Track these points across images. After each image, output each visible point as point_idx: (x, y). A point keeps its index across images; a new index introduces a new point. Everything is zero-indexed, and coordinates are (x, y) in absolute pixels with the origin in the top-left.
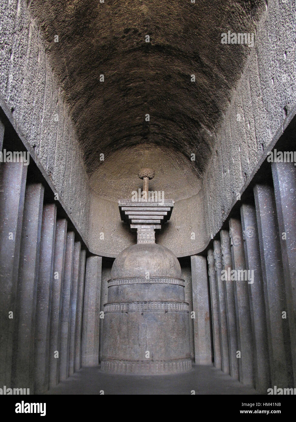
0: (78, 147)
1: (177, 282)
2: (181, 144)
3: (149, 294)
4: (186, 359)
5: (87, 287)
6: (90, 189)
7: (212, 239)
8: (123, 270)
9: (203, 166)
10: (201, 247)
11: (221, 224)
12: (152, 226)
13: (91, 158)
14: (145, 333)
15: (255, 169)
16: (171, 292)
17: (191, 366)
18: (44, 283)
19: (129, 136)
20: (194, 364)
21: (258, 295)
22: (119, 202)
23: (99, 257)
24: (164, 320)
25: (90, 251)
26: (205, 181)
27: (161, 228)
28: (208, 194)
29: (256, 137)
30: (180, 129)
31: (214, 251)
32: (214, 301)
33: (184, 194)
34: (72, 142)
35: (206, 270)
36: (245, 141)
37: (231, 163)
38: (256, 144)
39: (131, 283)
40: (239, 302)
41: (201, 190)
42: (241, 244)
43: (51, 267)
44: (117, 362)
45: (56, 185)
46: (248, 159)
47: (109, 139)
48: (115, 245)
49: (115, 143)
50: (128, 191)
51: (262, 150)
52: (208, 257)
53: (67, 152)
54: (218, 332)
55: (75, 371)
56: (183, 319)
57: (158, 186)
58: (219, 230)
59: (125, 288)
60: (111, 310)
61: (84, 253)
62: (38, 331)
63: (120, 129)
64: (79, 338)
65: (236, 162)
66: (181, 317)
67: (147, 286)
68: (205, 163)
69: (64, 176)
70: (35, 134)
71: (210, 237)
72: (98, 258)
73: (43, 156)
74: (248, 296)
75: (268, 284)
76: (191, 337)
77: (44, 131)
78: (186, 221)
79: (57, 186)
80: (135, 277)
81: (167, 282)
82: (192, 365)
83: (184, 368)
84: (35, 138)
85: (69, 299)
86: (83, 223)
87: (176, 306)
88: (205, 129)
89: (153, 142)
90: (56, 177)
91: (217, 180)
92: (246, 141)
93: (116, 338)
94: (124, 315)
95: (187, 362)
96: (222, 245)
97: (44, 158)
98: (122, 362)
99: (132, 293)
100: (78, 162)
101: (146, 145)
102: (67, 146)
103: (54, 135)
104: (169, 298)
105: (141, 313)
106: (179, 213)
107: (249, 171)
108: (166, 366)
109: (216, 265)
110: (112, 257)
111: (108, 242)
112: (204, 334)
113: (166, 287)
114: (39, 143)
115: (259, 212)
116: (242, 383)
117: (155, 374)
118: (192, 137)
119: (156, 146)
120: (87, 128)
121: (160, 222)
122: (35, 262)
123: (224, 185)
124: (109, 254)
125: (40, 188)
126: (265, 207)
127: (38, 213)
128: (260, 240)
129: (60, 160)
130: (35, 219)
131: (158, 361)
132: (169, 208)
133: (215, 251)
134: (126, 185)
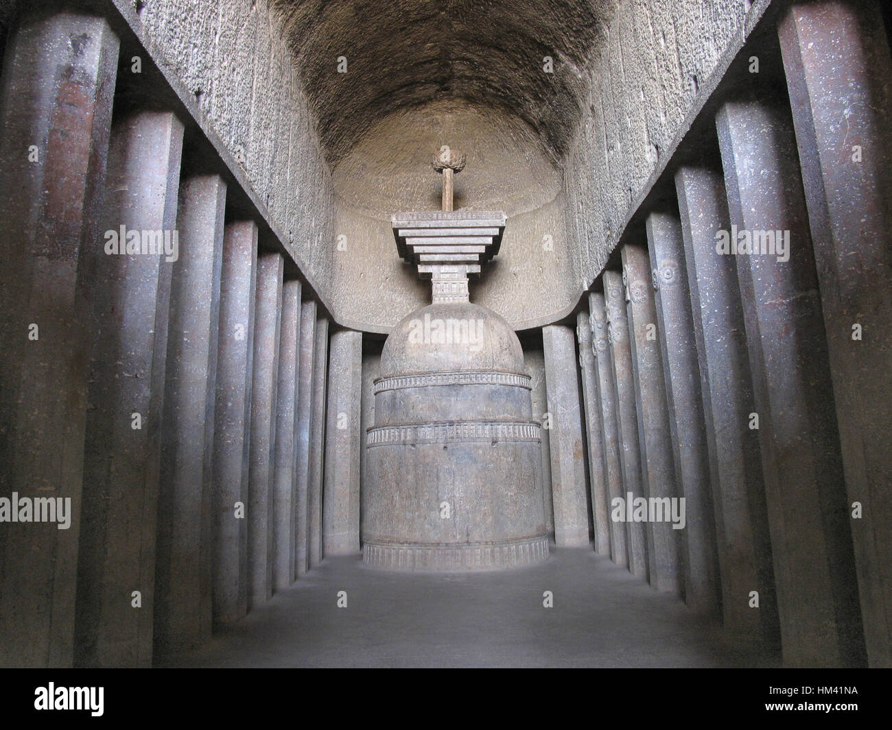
0: (303, 106)
1: (516, 380)
2: (519, 97)
3: (458, 407)
4: (537, 538)
5: (331, 393)
6: (334, 195)
7: (585, 292)
8: (404, 358)
9: (565, 143)
10: (563, 307)
11: (606, 259)
12: (461, 267)
13: (334, 129)
14: (452, 487)
15: (678, 133)
16: (503, 401)
17: (547, 548)
18: (233, 388)
19: (412, 83)
20: (553, 545)
21: (687, 404)
22: (394, 219)
23: (356, 333)
24: (490, 459)
25: (338, 321)
26: (569, 172)
27: (480, 271)
28: (575, 198)
29: (680, 63)
30: (516, 66)
31: (589, 315)
32: (592, 418)
33: (526, 202)
34: (289, 94)
35: (574, 355)
36: (654, 76)
37: (624, 129)
38: (679, 79)
39: (421, 385)
40: (645, 420)
41: (560, 192)
42: (647, 298)
43: (248, 355)
44: (396, 546)
45: (255, 181)
46: (662, 115)
47: (369, 90)
48: (388, 309)
49: (383, 99)
50: (413, 198)
51: (695, 91)
52: (577, 328)
53: (279, 114)
54: (602, 480)
55: (309, 567)
56: (529, 456)
57: (474, 187)
58: (599, 272)
59: (408, 396)
60: (381, 440)
61: (324, 325)
62: (222, 491)
63: (391, 70)
64: (318, 497)
65: (635, 124)
66: (525, 451)
67: (455, 390)
68: (568, 135)
69: (272, 163)
70: (199, 65)
71: (582, 287)
72: (353, 334)
73: (220, 116)
74: (666, 406)
75: (711, 381)
76: (546, 490)
77: (221, 63)
78: (531, 257)
79: (256, 183)
80: (429, 373)
81: (495, 381)
82: (550, 548)
83: (534, 555)
84: (201, 75)
85: (292, 420)
86: (319, 264)
87: (514, 429)
88: (567, 62)
89: (460, 97)
90: (253, 164)
91: (593, 169)
92: (657, 76)
93: (393, 497)
94: (407, 450)
95: (540, 544)
96: (608, 302)
97: (224, 121)
98: (405, 547)
99: (424, 405)
100: (305, 137)
101: (446, 103)
102: (279, 100)
103: (247, 74)
104: (499, 414)
105: (442, 446)
106: (516, 240)
107: (665, 140)
108: (497, 552)
109: (596, 344)
110: (382, 332)
111: (374, 302)
112: (574, 485)
113: (493, 392)
114: (209, 87)
115: (689, 227)
116: (656, 589)
117: (473, 571)
118: (539, 82)
119: (468, 104)
120: (323, 67)
121: (478, 259)
122: (207, 343)
123: (610, 177)
124: (376, 328)
125: (217, 185)
126: (702, 215)
127: (212, 238)
128: (691, 288)
129: (263, 128)
130: (206, 251)
131: (480, 543)
132: (495, 229)
133: (592, 316)
134: (407, 186)
